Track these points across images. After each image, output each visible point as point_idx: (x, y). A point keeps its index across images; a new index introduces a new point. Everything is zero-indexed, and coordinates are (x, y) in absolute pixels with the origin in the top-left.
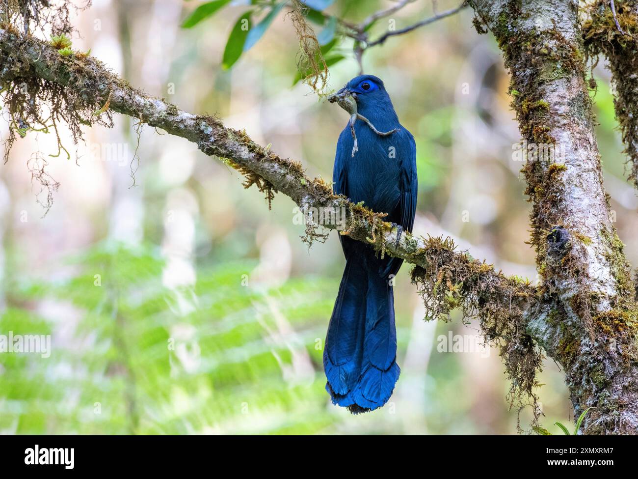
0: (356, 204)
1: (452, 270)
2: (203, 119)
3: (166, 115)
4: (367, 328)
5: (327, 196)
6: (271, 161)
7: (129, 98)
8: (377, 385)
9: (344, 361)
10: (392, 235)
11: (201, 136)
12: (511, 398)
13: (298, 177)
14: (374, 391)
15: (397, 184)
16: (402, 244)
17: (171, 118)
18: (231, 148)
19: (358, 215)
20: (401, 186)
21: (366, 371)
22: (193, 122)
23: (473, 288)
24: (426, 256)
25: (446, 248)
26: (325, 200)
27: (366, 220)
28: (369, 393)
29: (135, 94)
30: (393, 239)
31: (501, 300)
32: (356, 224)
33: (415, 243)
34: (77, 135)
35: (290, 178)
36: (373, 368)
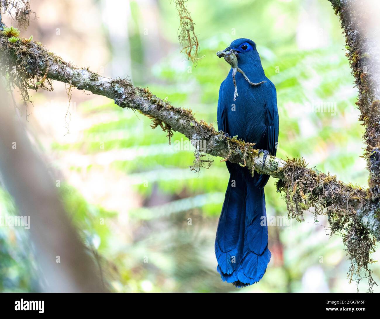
0: (232, 137)
1: (304, 182)
2: (117, 82)
3: (90, 81)
4: (246, 224)
5: (210, 133)
6: (168, 110)
7: (61, 70)
8: (254, 266)
9: (230, 248)
10: (260, 159)
11: (116, 95)
12: (351, 274)
13: (189, 120)
14: (252, 270)
15: (263, 120)
16: (267, 165)
17: (93, 83)
18: (139, 102)
19: (233, 145)
20: (266, 122)
21: (246, 255)
22: (109, 85)
23: (320, 195)
24: (285, 174)
25: (299, 166)
26: (208, 136)
27: (239, 149)
28: (248, 272)
29: (66, 67)
30: (260, 162)
31: (341, 202)
32: (232, 152)
33: (276, 164)
34: (26, 99)
35: (182, 121)
36: (252, 253)
